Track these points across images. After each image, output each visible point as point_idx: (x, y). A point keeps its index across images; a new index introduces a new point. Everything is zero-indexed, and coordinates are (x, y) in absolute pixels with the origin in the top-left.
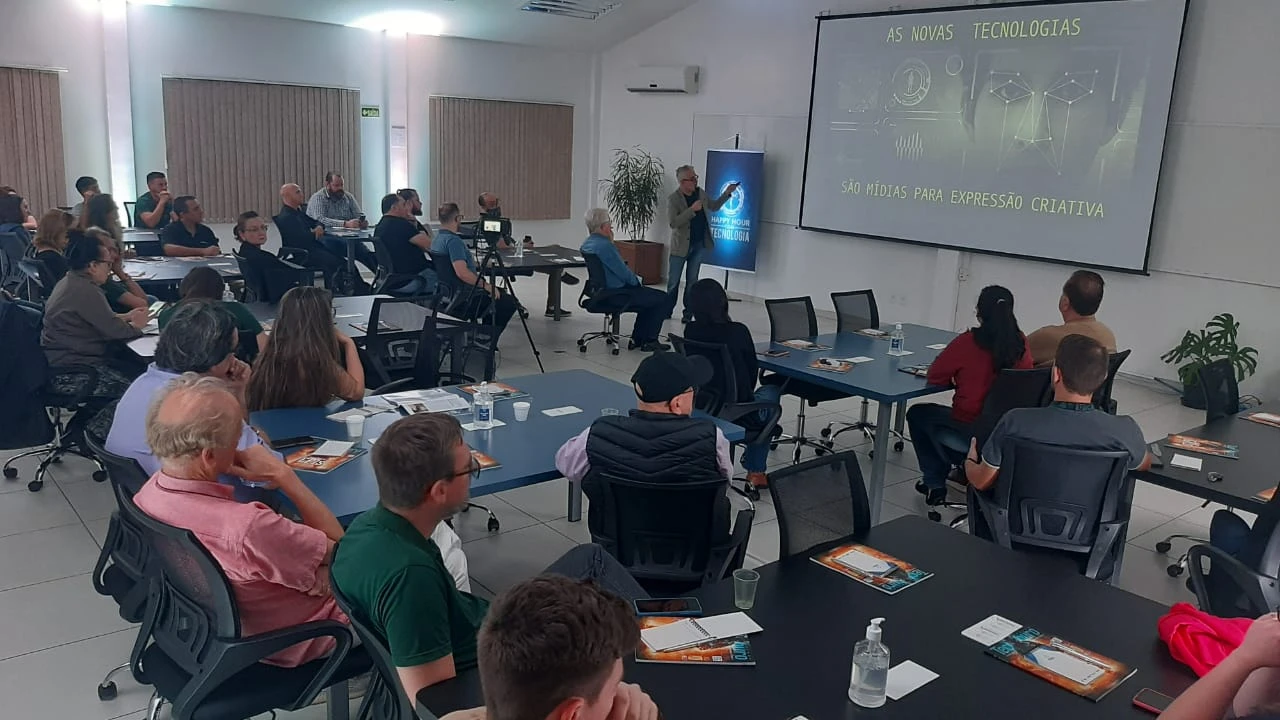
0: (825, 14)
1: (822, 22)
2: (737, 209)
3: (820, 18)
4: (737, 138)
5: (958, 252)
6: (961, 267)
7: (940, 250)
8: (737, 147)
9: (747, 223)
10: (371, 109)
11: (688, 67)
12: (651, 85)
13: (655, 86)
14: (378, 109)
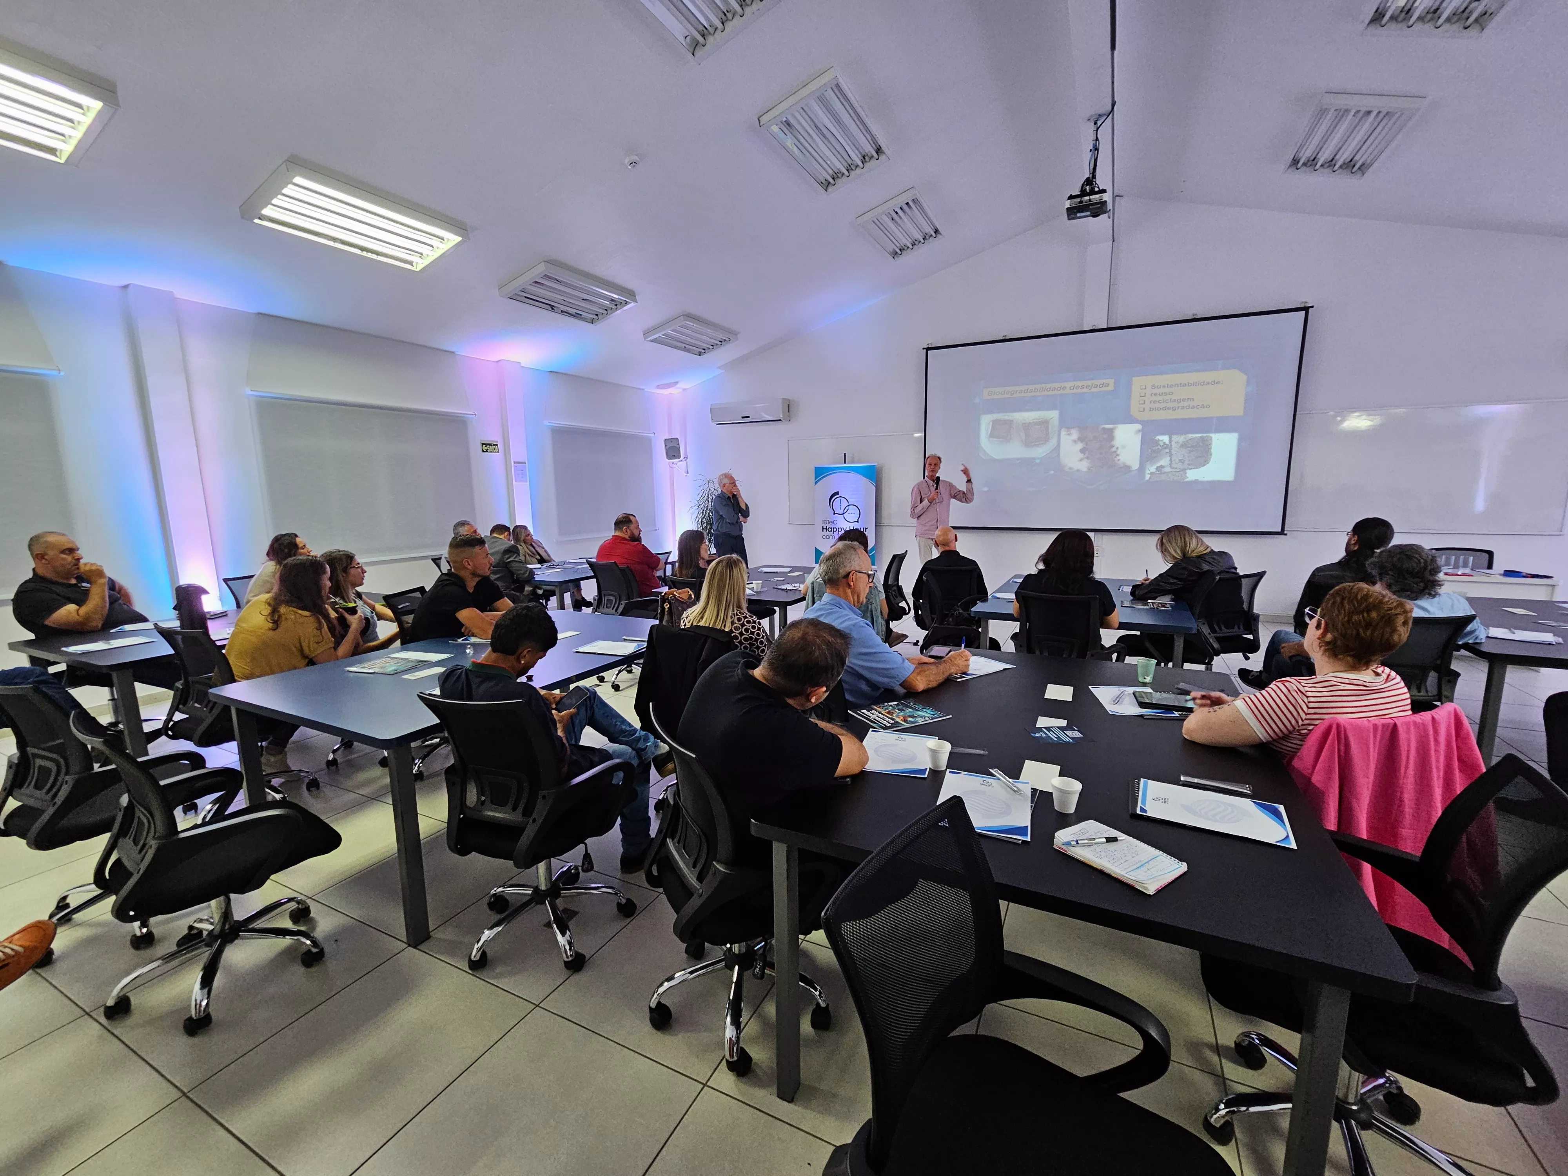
0: (932, 345)
1: (929, 351)
3: (928, 349)
10: (490, 445)
11: (784, 399)
12: (743, 417)
13: (748, 417)
14: (497, 445)
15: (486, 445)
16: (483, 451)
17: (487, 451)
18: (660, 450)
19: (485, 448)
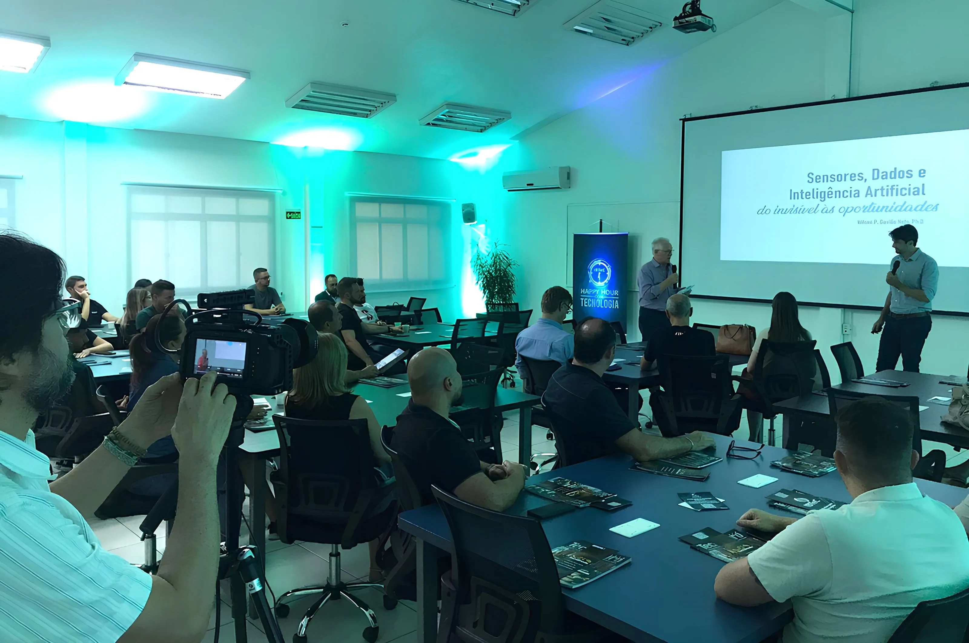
0: (688, 116)
1: (685, 122)
2: (606, 281)
3: (684, 120)
4: (601, 223)
5: (839, 310)
6: (844, 323)
7: (822, 309)
8: (601, 231)
9: (616, 293)
10: (293, 213)
11: (561, 168)
12: (528, 185)
13: (532, 185)
14: (300, 213)
15: (290, 213)
16: (287, 218)
17: (290, 218)
18: (457, 214)
19: (289, 215)
